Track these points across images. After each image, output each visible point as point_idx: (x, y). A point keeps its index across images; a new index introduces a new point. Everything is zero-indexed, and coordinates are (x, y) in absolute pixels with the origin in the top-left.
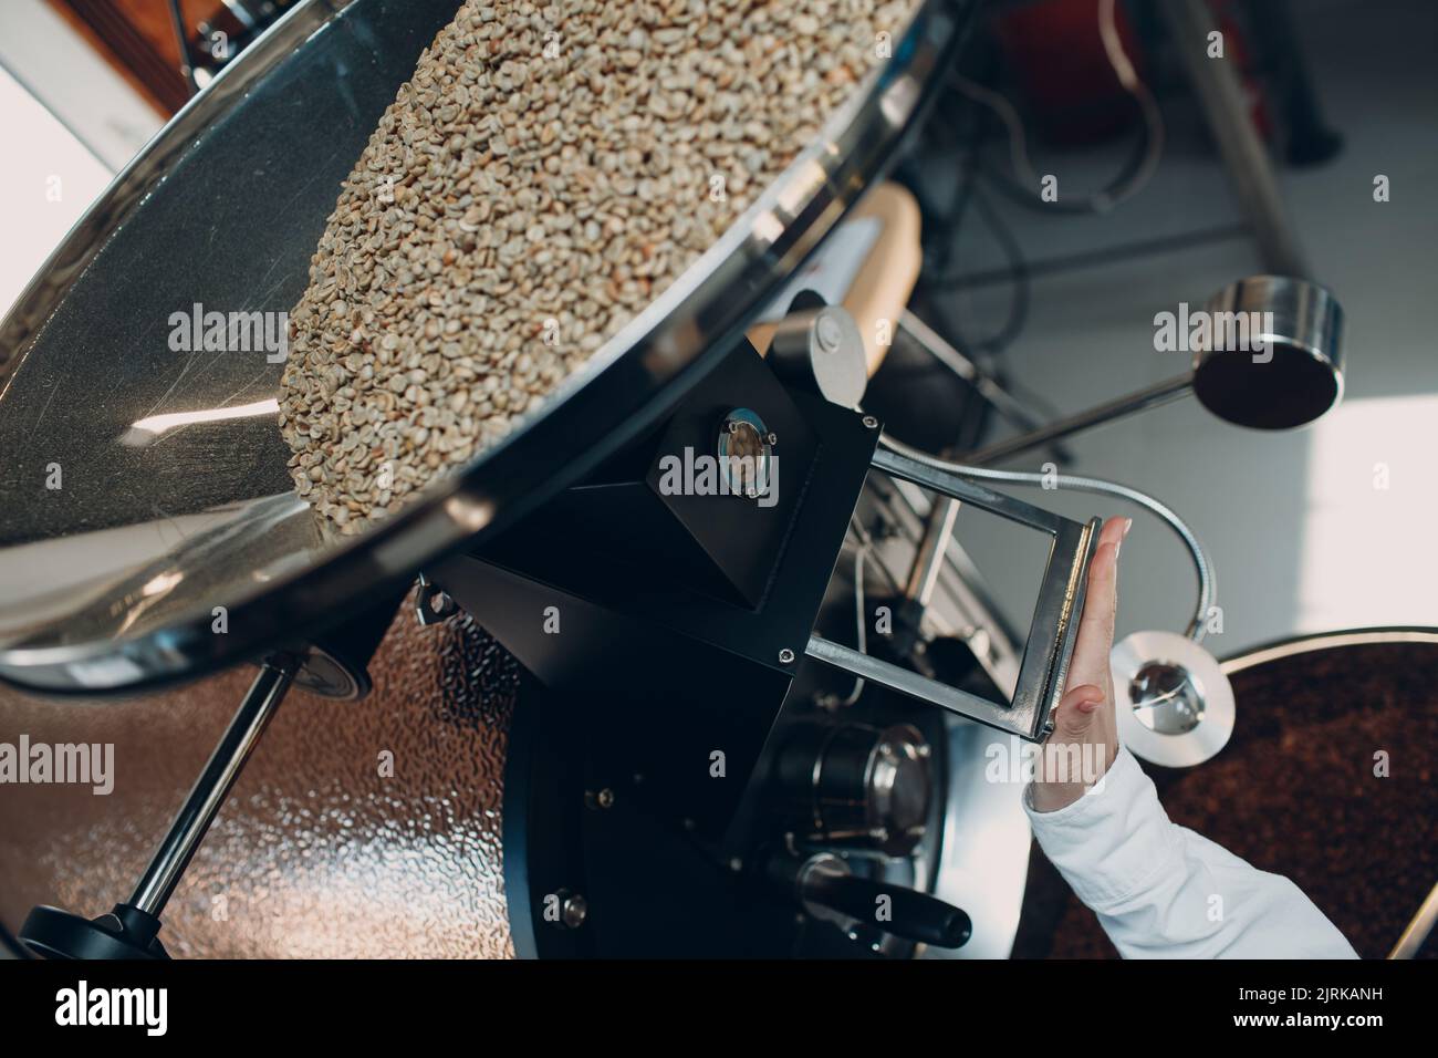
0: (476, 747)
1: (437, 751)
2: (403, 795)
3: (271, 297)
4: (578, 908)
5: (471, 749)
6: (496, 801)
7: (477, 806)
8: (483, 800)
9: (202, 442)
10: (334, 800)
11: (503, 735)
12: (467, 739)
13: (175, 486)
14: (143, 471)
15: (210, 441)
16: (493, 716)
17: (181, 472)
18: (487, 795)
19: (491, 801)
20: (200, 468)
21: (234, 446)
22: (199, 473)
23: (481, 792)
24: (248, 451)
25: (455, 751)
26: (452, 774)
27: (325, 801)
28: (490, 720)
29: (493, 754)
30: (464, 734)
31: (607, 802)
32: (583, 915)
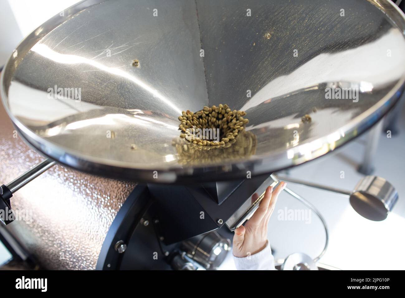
0: (119, 191)
1: (108, 185)
2: (92, 191)
3: (134, 46)
4: (124, 248)
5: (118, 191)
6: (117, 209)
7: (111, 206)
8: (114, 206)
9: (97, 78)
10: (72, 180)
11: (128, 192)
12: (118, 187)
13: (85, 88)
14: (78, 78)
15: (100, 79)
16: (128, 185)
17: (88, 84)
18: (116, 205)
19: (116, 208)
20: (94, 86)
21: (105, 84)
22: (93, 87)
23: (114, 203)
24: (108, 88)
25: (113, 188)
26: (108, 194)
27: (69, 179)
28: (127, 186)
29: (123, 195)
30: (118, 185)
31: (146, 224)
32: (123, 251)
